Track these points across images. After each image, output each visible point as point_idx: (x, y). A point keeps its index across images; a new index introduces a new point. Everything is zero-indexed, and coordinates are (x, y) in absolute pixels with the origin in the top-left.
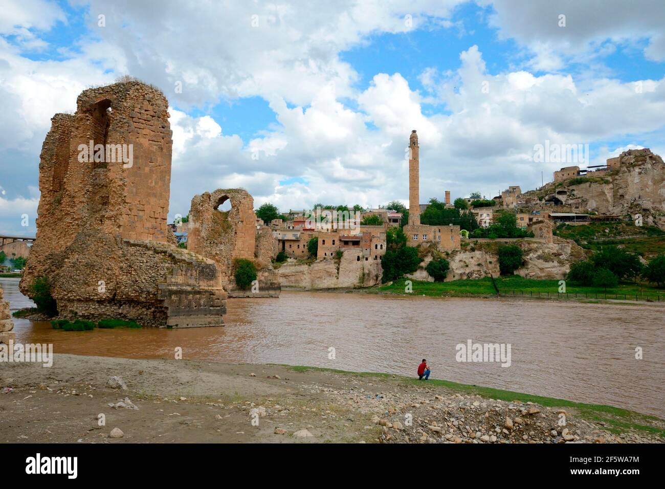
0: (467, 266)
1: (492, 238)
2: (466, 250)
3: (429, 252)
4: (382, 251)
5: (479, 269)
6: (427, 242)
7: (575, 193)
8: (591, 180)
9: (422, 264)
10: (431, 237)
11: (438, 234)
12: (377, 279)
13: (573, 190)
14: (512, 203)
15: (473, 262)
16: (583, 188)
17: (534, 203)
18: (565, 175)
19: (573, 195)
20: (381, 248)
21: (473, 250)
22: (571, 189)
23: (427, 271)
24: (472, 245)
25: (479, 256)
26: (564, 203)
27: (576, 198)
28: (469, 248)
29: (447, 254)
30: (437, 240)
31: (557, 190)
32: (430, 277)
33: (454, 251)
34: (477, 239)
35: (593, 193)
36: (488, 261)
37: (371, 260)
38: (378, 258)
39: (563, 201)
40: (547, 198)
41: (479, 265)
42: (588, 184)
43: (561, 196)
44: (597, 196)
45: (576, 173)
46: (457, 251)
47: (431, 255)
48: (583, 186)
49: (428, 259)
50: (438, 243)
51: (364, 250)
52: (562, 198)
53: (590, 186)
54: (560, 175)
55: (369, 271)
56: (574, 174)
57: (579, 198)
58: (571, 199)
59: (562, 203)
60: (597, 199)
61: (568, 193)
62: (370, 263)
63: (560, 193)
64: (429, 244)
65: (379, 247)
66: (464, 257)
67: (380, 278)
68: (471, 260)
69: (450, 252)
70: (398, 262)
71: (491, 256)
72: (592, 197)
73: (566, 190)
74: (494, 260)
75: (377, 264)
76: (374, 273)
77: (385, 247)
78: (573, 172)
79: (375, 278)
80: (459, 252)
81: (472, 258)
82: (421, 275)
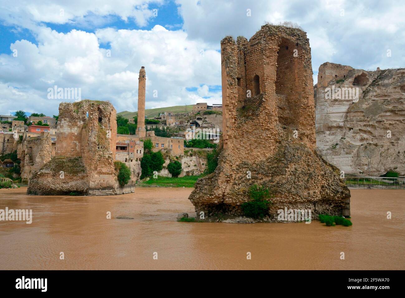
0: (189, 166)
1: (201, 148)
2: (187, 156)
3: (167, 156)
4: (141, 155)
5: (197, 169)
6: (165, 149)
7: (207, 120)
8: (217, 113)
9: (164, 165)
10: (166, 145)
11: (171, 144)
12: (138, 176)
13: (206, 118)
14: (173, 123)
15: (192, 164)
16: (212, 117)
17: (185, 124)
18: (200, 108)
19: (206, 121)
20: (140, 153)
21: (191, 155)
22: (205, 117)
23: (168, 170)
24: (190, 152)
25: (195, 160)
26: (201, 126)
27: (208, 123)
28: (189, 154)
29: (177, 158)
30: (170, 148)
31: (197, 117)
32: (170, 174)
33: (180, 156)
34: (193, 148)
35: (217, 121)
36: (201, 163)
37: (134, 161)
38: (138, 160)
39: (200, 124)
40: (191, 121)
41: (195, 166)
42: (215, 115)
43: (199, 121)
44: (220, 123)
45: (206, 107)
46: (183, 156)
47: (169, 159)
48: (212, 116)
49: (167, 162)
50: (171, 150)
51: (130, 154)
52: (200, 122)
53: (216, 117)
54: (197, 107)
55: (134, 170)
56: (205, 107)
57: (209, 123)
58: (205, 124)
59: (199, 126)
60: (220, 125)
61: (203, 120)
62: (135, 164)
63: (198, 119)
64: (166, 151)
65: (139, 152)
66: (187, 160)
67: (140, 175)
68: (190, 162)
69: (178, 156)
70: (152, 163)
71: (203, 160)
72: (217, 123)
73: (202, 118)
74: (205, 162)
75: (139, 165)
76: (137, 171)
77: (142, 152)
78: (204, 106)
79: (137, 175)
80: (184, 157)
81: (191, 161)
82: (165, 173)
